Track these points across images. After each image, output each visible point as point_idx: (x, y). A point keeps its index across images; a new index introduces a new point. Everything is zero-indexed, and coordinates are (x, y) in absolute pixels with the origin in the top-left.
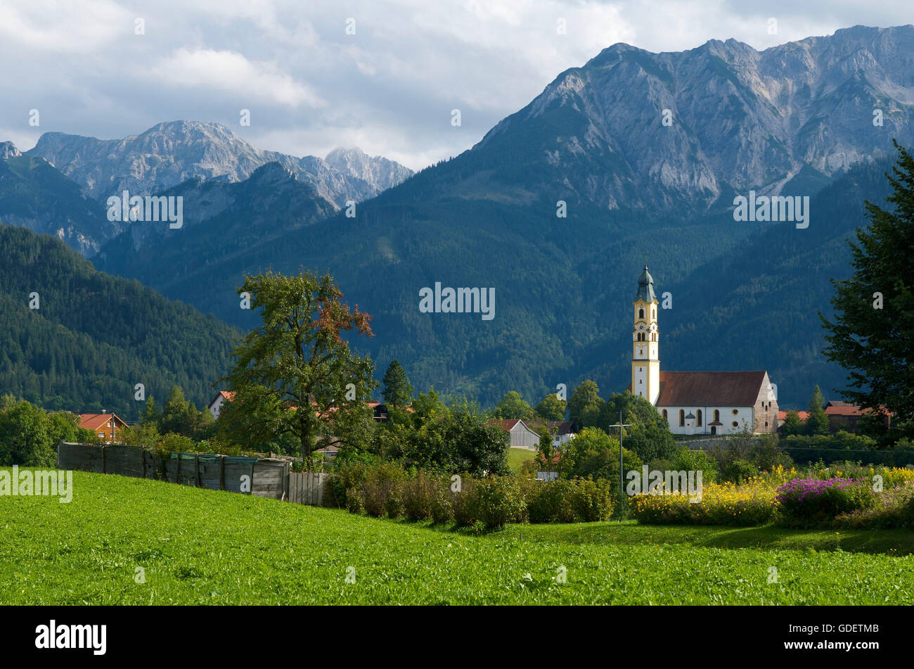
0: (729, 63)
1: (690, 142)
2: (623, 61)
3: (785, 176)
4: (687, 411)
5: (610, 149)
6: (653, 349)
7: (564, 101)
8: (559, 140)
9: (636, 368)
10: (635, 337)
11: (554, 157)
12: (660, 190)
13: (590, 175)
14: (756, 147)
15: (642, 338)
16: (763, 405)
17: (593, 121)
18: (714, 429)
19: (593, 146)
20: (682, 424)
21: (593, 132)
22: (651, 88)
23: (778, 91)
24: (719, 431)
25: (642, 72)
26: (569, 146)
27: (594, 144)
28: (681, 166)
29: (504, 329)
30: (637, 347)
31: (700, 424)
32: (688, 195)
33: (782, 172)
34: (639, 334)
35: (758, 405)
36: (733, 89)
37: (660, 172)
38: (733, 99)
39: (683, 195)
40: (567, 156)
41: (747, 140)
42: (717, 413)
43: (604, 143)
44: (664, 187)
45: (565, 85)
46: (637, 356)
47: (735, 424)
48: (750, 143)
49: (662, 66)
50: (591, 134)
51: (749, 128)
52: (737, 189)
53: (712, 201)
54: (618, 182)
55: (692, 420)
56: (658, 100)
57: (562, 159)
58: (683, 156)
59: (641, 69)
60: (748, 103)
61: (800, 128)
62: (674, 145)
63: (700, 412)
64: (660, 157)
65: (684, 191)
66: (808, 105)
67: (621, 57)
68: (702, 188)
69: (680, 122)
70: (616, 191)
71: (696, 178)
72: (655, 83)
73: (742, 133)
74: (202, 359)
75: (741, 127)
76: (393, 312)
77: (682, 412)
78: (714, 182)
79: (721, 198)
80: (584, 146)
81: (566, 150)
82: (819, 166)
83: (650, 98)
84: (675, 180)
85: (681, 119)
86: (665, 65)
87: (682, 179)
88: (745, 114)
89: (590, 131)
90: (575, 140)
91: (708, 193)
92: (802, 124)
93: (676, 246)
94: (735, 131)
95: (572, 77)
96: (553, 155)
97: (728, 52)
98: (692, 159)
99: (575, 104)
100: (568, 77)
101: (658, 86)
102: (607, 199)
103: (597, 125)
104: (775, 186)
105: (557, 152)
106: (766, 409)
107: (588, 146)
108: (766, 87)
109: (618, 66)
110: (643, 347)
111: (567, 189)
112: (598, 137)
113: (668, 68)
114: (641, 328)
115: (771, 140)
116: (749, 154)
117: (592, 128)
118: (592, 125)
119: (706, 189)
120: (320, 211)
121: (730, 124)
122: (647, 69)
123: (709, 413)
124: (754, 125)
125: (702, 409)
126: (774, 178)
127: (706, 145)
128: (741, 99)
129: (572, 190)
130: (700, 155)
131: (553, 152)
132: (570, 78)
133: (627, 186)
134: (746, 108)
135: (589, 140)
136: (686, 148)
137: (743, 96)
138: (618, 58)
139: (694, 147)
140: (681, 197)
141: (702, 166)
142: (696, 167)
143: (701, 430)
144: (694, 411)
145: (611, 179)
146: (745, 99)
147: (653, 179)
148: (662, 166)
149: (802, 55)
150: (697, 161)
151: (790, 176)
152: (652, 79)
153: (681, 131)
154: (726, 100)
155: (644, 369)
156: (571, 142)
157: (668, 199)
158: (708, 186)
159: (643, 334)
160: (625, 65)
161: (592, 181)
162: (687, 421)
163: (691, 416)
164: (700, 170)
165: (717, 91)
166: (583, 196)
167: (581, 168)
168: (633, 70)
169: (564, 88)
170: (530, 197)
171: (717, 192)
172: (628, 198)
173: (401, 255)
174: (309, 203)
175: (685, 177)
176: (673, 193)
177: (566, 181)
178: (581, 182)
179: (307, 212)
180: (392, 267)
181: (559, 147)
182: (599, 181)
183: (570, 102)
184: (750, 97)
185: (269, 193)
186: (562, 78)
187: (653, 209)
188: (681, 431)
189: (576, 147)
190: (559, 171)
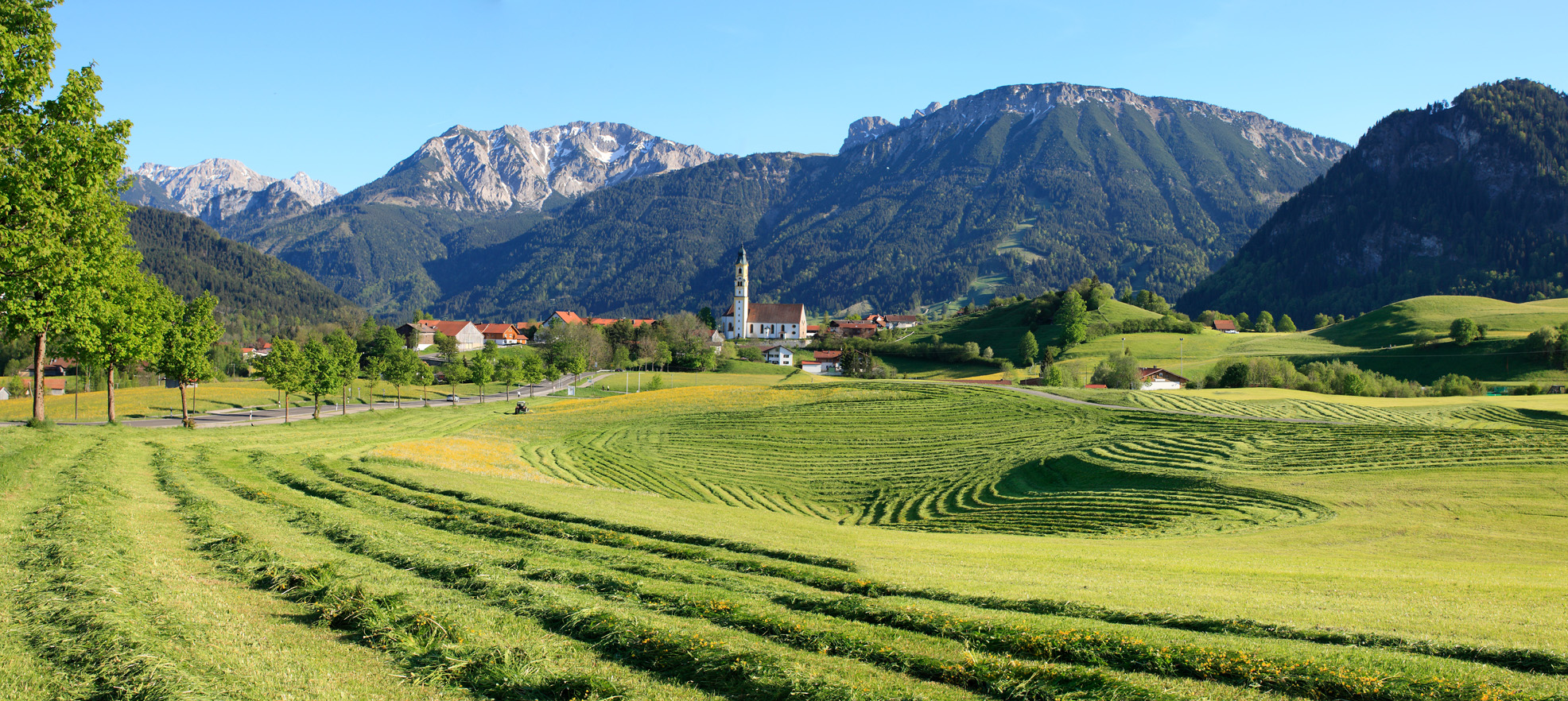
0: (515, 137)
1: (497, 177)
2: (461, 134)
3: (545, 196)
4: (765, 325)
5: (456, 179)
6: (745, 290)
7: (431, 153)
8: (429, 174)
9: (736, 301)
10: (736, 284)
11: (427, 184)
12: (482, 202)
13: (446, 193)
14: (529, 181)
15: (740, 284)
18: (782, 336)
19: (447, 178)
20: (762, 332)
22: (476, 149)
24: (785, 336)
25: (471, 140)
26: (435, 177)
28: (492, 189)
30: (737, 290)
31: (773, 332)
32: (496, 205)
33: (544, 194)
34: (738, 282)
36: (518, 151)
37: (481, 192)
38: (518, 155)
39: (493, 205)
40: (434, 183)
41: (525, 177)
42: (783, 327)
43: (452, 176)
44: (484, 200)
45: (431, 145)
46: (737, 294)
47: (795, 333)
48: (526, 179)
50: (445, 171)
51: (526, 171)
52: (521, 202)
53: (507, 208)
54: (461, 197)
55: (768, 330)
56: (480, 155)
57: (432, 184)
58: (493, 185)
59: (470, 138)
60: (526, 158)
61: (551, 171)
62: (488, 178)
63: (773, 326)
64: (481, 185)
65: (494, 203)
66: (555, 159)
67: (460, 132)
68: (503, 202)
69: (492, 167)
70: (459, 201)
71: (500, 196)
72: (478, 146)
73: (523, 173)
75: (522, 170)
77: (762, 326)
78: (509, 198)
79: (513, 206)
80: (443, 177)
81: (434, 180)
82: (561, 192)
83: (476, 154)
84: (489, 197)
85: (492, 165)
86: (483, 137)
88: (524, 164)
90: (438, 174)
91: (506, 204)
92: (552, 169)
94: (520, 172)
98: (498, 186)
99: (436, 155)
100: (432, 141)
101: (480, 148)
102: (455, 206)
103: (448, 167)
104: (540, 202)
105: (429, 180)
106: (803, 325)
108: (534, 149)
109: (458, 136)
110: (741, 289)
111: (434, 199)
112: (449, 173)
113: (485, 139)
114: (740, 278)
115: (537, 177)
116: (527, 184)
118: (446, 166)
119: (505, 202)
120: (304, 207)
121: (516, 169)
122: (474, 139)
123: (778, 327)
124: (529, 170)
125: (774, 324)
126: (539, 197)
127: (504, 178)
128: (522, 156)
129: (436, 200)
130: (503, 184)
131: (427, 181)
132: (434, 142)
133: (464, 199)
134: (525, 161)
135: (445, 175)
136: (494, 181)
137: (522, 154)
139: (498, 179)
141: (503, 190)
142: (500, 190)
143: (774, 336)
144: (770, 325)
145: (457, 196)
146: (524, 156)
147: (478, 195)
148: (482, 190)
150: (501, 187)
151: (547, 196)
152: (476, 144)
153: (492, 172)
154: (514, 157)
155: (741, 302)
156: (436, 175)
157: (486, 207)
159: (742, 282)
160: (462, 137)
161: (447, 196)
162: (766, 331)
163: (767, 328)
164: (502, 192)
165: (510, 151)
166: (443, 203)
167: (441, 189)
168: (466, 139)
169: (430, 147)
170: (415, 203)
171: (511, 203)
172: (466, 205)
173: (354, 232)
174: (299, 204)
175: (494, 195)
176: (488, 203)
177: (434, 196)
178: (441, 197)
179: (297, 208)
180: (349, 239)
181: (430, 177)
182: (451, 196)
183: (434, 154)
184: (526, 155)
185: (276, 197)
186: (429, 141)
187: (478, 211)
188: (761, 336)
189: (438, 179)
190: (430, 190)
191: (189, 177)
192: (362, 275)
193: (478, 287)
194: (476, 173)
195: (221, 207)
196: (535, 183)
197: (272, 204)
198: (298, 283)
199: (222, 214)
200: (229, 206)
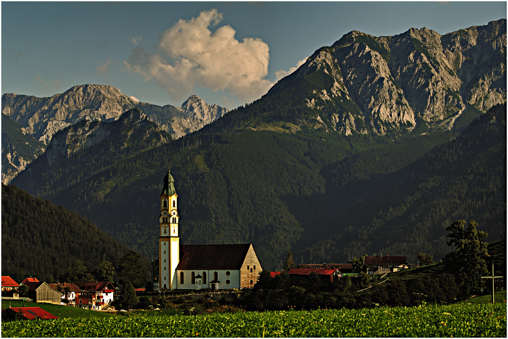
0: (423, 43)
1: (398, 92)
2: (355, 42)
3: (457, 113)
4: (197, 272)
5: (347, 97)
6: (174, 229)
7: (319, 67)
8: (314, 92)
9: (161, 243)
11: (311, 103)
12: (379, 122)
13: (334, 114)
14: (439, 95)
15: (166, 221)
16: (248, 268)
17: (337, 80)
18: (213, 286)
19: (336, 95)
20: (193, 282)
21: (337, 87)
22: (373, 59)
23: (453, 60)
24: (217, 286)
25: (367, 49)
26: (321, 96)
27: (337, 94)
28: (392, 107)
29: (274, 212)
31: (205, 282)
32: (396, 126)
33: (456, 111)
34: (164, 218)
35: (244, 269)
36: (425, 58)
37: (379, 111)
38: (424, 65)
39: (393, 126)
40: (319, 102)
41: (434, 91)
42: (216, 274)
43: (343, 94)
44: (381, 121)
45: (319, 57)
46: (162, 234)
47: (228, 282)
48: (435, 93)
49: (381, 45)
50: (335, 88)
51: (435, 83)
52: (427, 122)
53: (411, 129)
54: (352, 119)
55: (200, 279)
56: (377, 66)
57: (316, 104)
58: (393, 102)
59: (367, 46)
60: (435, 67)
61: (467, 83)
62: (387, 94)
63: (204, 273)
64: (379, 102)
65: (394, 123)
66: (472, 69)
67: (355, 39)
68: (405, 122)
69: (392, 80)
70: (350, 123)
71: (402, 115)
72: (376, 55)
73: (430, 86)
74: (52, 234)
75: (430, 82)
76: (203, 202)
77: (193, 273)
78: (413, 117)
79: (417, 127)
80: (330, 96)
81: (319, 98)
82: (479, 107)
83: (373, 65)
84: (388, 116)
85: (392, 78)
86: (382, 45)
87: (393, 116)
88: (433, 75)
89: (335, 86)
90: (325, 92)
91: (410, 124)
92: (468, 80)
93: (386, 158)
94: (427, 85)
95: (324, 52)
96: (310, 102)
97: (422, 36)
98: (399, 103)
99: (325, 69)
100: (321, 52)
101: (378, 58)
102: (345, 129)
103: (339, 82)
104: (451, 120)
105: (313, 100)
106: (251, 271)
107: (333, 95)
108: (446, 57)
109: (353, 45)
110: (166, 227)
111: (319, 123)
112: (340, 90)
113: (385, 46)
114: (165, 213)
115: (449, 90)
116: (435, 99)
117: (336, 84)
118: (336, 82)
119: (408, 122)
120: (162, 139)
121: (422, 81)
122: (371, 47)
123: (210, 274)
124: (439, 81)
125: (206, 271)
126: (451, 114)
128: (430, 65)
129: (322, 124)
130: (404, 101)
131: (311, 100)
132: (323, 54)
133: (357, 121)
134: (433, 70)
135: (334, 92)
136: (395, 97)
137: (431, 63)
138: (353, 40)
139: (400, 95)
140: (392, 127)
141: (406, 107)
142: (402, 108)
143: (205, 286)
144: (201, 272)
145: (347, 117)
146: (432, 66)
147: (374, 116)
148: (380, 108)
149: (468, 38)
150: (402, 105)
151: (460, 112)
152: (374, 53)
153: (392, 86)
154: (420, 66)
155: (167, 243)
156: (322, 93)
157: (383, 129)
158: (409, 120)
159: (166, 218)
160: (357, 45)
161: (336, 118)
162: (197, 280)
163: (199, 277)
164: (404, 110)
165: (415, 60)
166: (330, 127)
167: (327, 109)
168: (362, 48)
169: (319, 59)
170: (295, 128)
171: (414, 122)
172: (358, 128)
173: (210, 166)
174: (156, 135)
175: (395, 114)
176: (387, 124)
177: (319, 118)
178: (327, 119)
179: (154, 141)
180: (202, 174)
181: (314, 96)
182: (340, 117)
183: (322, 68)
184: (436, 64)
185: (129, 129)
186: (317, 53)
187: (374, 135)
188: (192, 287)
189: (325, 96)
190: (314, 112)
191: (54, 108)
192: (216, 219)
193: (351, 227)
194: (373, 87)
195: (67, 142)
196: (446, 97)
197: (126, 136)
198: (71, 232)
199: (69, 151)
200: (76, 141)
